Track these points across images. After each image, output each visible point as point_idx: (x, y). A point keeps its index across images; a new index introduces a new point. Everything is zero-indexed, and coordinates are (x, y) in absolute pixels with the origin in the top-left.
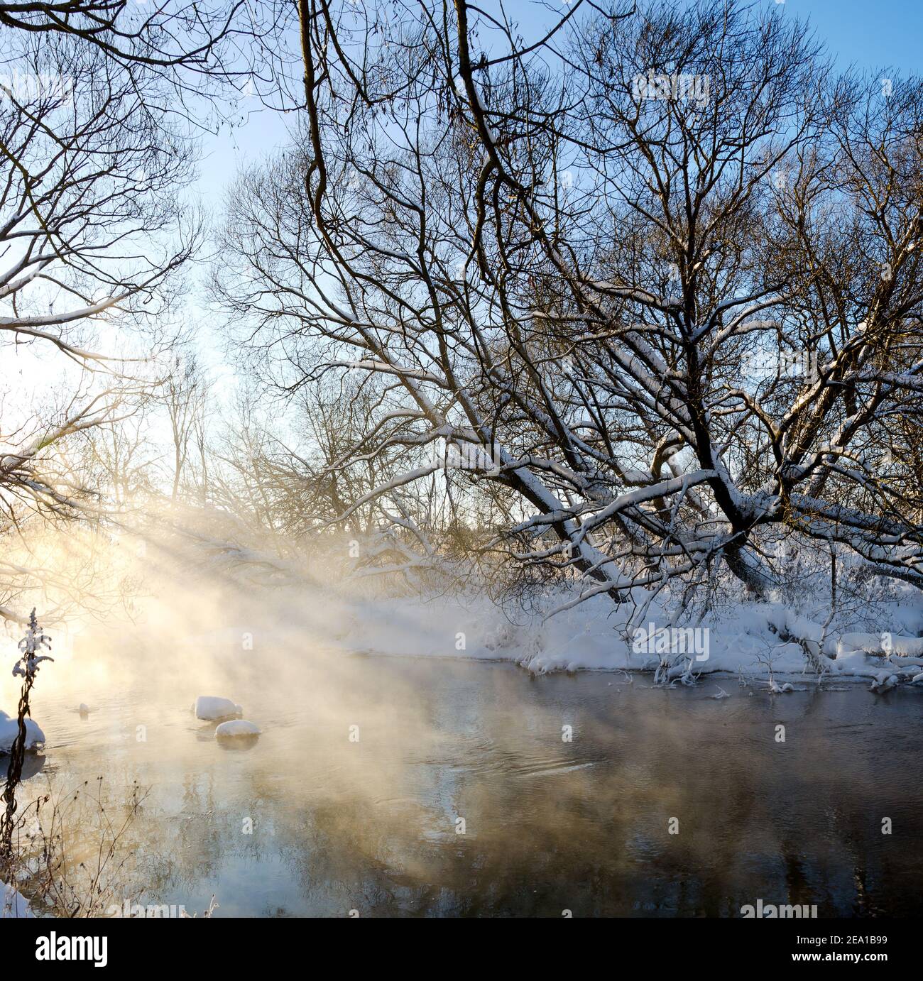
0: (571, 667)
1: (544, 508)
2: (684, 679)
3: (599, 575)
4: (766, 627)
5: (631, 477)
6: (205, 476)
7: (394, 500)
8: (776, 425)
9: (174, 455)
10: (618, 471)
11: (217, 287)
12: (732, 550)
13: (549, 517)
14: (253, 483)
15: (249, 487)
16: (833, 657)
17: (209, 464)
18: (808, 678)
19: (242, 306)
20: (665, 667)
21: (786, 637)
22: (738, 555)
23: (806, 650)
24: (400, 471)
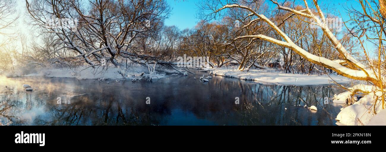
0: (85, 79)
1: (81, 53)
2: (103, 80)
3: (91, 64)
4: (117, 72)
5: (96, 48)
6: (27, 51)
7: (58, 53)
8: (116, 39)
9: (22, 47)
10: (94, 47)
11: (25, 22)
12: (112, 60)
13: (82, 55)
14: (35, 51)
15: (34, 52)
16: (127, 76)
17: (28, 49)
18: (123, 80)
19: (29, 24)
20: (100, 78)
21: (120, 73)
22: (113, 60)
23: (122, 75)
24: (58, 48)
